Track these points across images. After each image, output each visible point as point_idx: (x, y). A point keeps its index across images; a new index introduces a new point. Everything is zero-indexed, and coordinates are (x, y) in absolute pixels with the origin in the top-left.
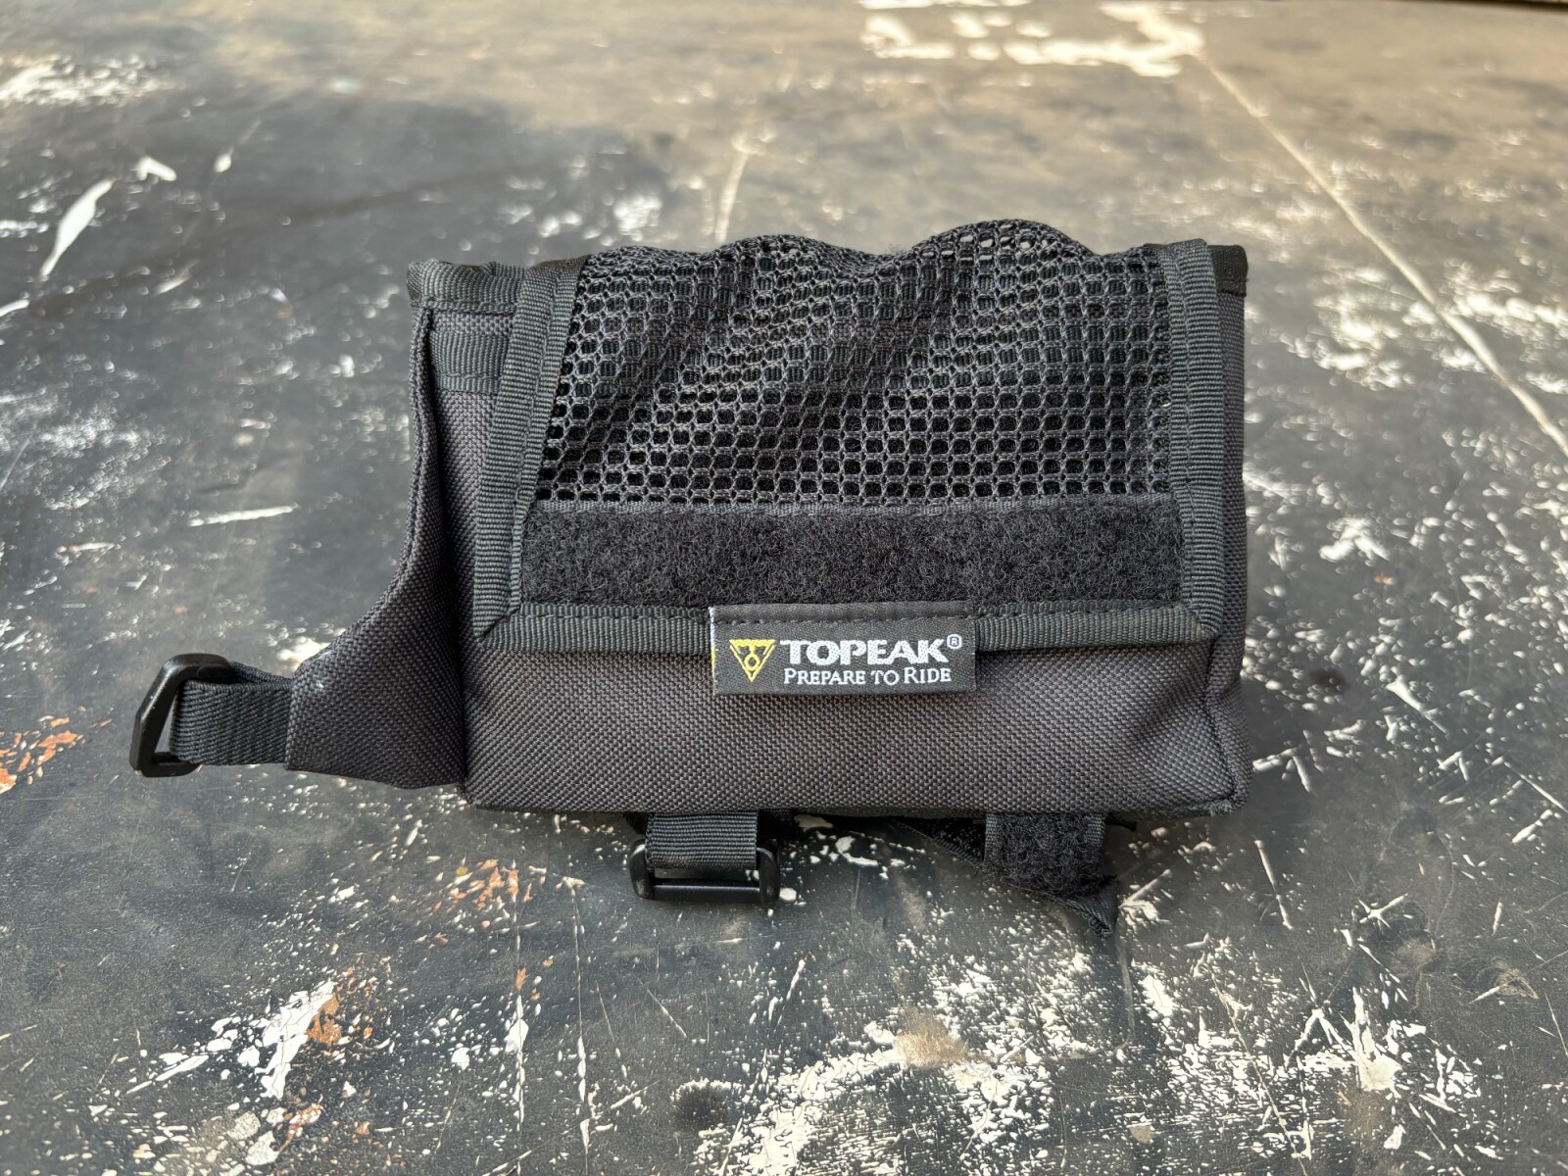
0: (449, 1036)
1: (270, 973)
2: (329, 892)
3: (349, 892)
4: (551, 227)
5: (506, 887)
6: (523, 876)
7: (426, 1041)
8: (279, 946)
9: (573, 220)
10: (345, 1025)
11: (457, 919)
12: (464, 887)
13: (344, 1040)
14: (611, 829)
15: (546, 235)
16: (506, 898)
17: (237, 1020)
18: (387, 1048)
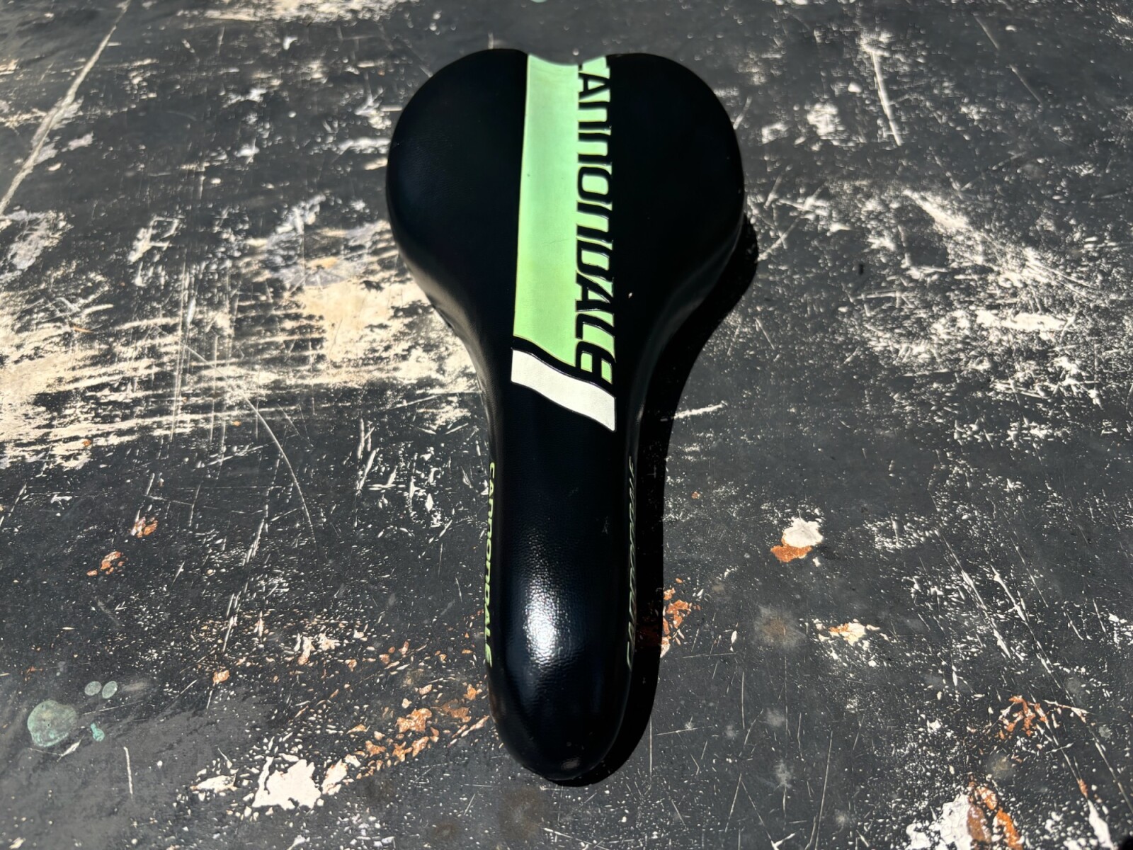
0: (1060, 832)
1: (921, 790)
2: (923, 724)
3: (935, 726)
4: (766, 135)
5: (1038, 716)
6: (1045, 707)
7: (1046, 837)
8: (915, 769)
9: (779, 126)
10: (990, 826)
11: (1019, 743)
12: (1010, 717)
13: (996, 838)
14: (1083, 670)
15: (765, 140)
16: (1042, 725)
17: (919, 825)
18: (1024, 844)
